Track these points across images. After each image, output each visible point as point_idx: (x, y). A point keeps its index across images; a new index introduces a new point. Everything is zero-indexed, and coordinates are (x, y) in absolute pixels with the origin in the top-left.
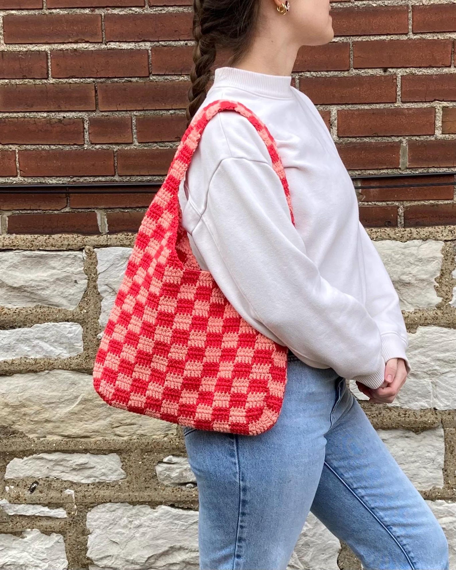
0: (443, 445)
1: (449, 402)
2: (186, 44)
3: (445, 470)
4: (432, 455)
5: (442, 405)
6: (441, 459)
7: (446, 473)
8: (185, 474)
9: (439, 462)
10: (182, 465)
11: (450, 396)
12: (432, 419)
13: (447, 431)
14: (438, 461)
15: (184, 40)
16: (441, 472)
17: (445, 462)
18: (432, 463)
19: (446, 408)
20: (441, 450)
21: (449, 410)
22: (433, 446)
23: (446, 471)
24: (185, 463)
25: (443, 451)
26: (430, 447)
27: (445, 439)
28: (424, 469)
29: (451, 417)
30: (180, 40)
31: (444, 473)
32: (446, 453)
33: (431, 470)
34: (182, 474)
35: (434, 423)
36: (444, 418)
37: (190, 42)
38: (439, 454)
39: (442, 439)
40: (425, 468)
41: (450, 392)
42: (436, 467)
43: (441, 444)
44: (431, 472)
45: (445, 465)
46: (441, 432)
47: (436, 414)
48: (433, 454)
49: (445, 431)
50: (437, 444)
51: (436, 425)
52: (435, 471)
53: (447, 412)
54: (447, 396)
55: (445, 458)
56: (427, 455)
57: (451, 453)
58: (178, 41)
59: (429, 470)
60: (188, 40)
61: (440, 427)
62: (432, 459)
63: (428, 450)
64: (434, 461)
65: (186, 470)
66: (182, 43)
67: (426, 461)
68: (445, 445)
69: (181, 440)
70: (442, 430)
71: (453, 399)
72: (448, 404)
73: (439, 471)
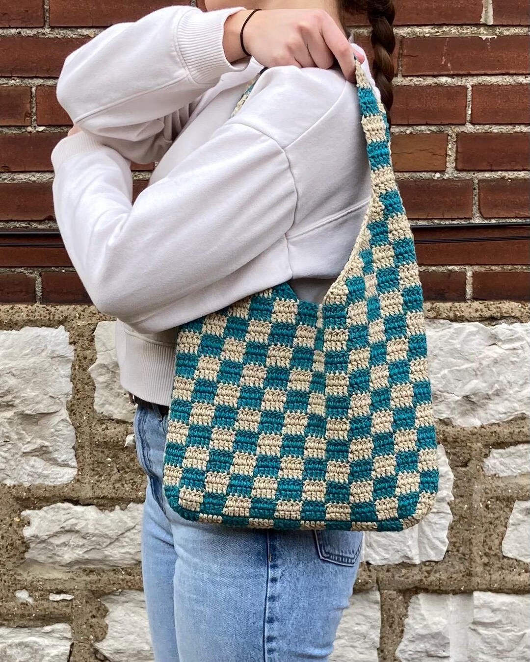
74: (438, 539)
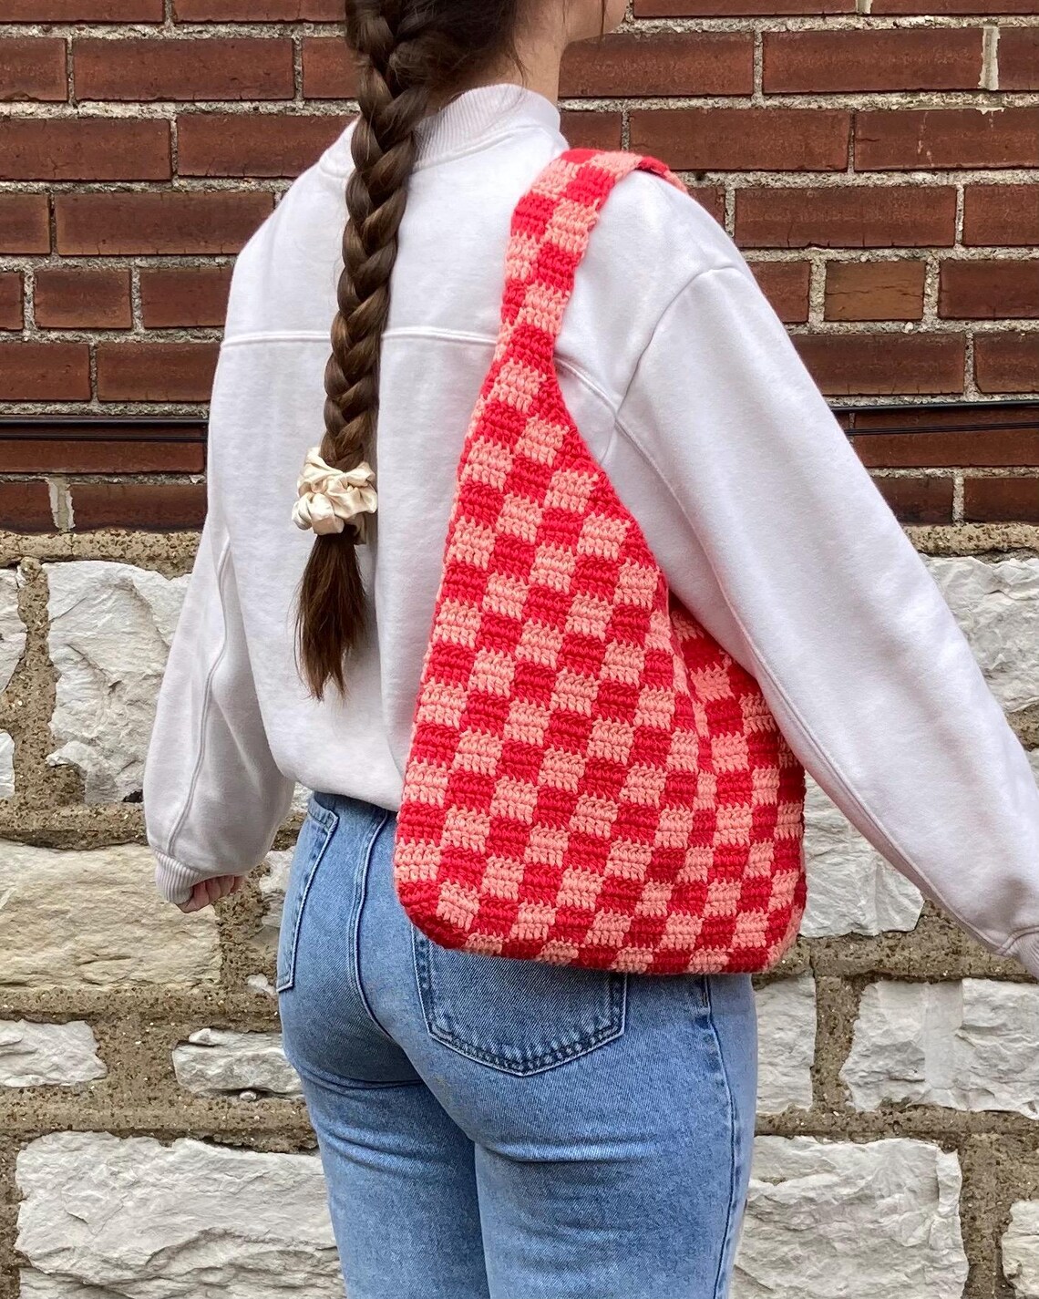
0: (813, 1014)
1: (829, 919)
2: (256, 109)
3: (816, 1070)
4: (788, 1036)
5: (811, 925)
6: (807, 1046)
7: (817, 1076)
8: (237, 1070)
9: (803, 1052)
10: (230, 1051)
11: (832, 906)
12: (790, 956)
13: (822, 984)
14: (802, 1049)
15: (252, 101)
16: (808, 1075)
17: (816, 1051)
18: (787, 1055)
19: (822, 933)
20: (808, 1024)
21: (829, 937)
22: (790, 1016)
23: (818, 1071)
24: (238, 1045)
25: (813, 1028)
26: (785, 1018)
27: (818, 1001)
28: (770, 1068)
29: (831, 952)
30: (242, 100)
31: (814, 1076)
32: (819, 1033)
33: (785, 1070)
34: (232, 1071)
35: (795, 966)
36: (817, 955)
37: (264, 104)
38: (803, 1033)
39: (812, 1002)
40: (771, 1064)
41: (831, 898)
42: (796, 1064)
43: (808, 1013)
44: (785, 1075)
45: (816, 1059)
46: (809, 985)
47: (799, 945)
48: (790, 1033)
49: (817, 983)
50: (800, 1012)
51: (798, 970)
52: (793, 1072)
53: (823, 942)
54: (823, 906)
55: (817, 1042)
56: (777, 1036)
57: (831, 1034)
58: (237, 101)
59: (780, 1069)
60: (259, 101)
61: (806, 974)
62: (787, 1044)
63: (780, 1025)
64: (791, 1049)
65: (239, 1060)
66: (247, 106)
67: (776, 1048)
68: (818, 1013)
69: (231, 995)
70: (812, 981)
71: (838, 912)
72: (827, 923)
73: (803, 1071)
74: (907, 896)
